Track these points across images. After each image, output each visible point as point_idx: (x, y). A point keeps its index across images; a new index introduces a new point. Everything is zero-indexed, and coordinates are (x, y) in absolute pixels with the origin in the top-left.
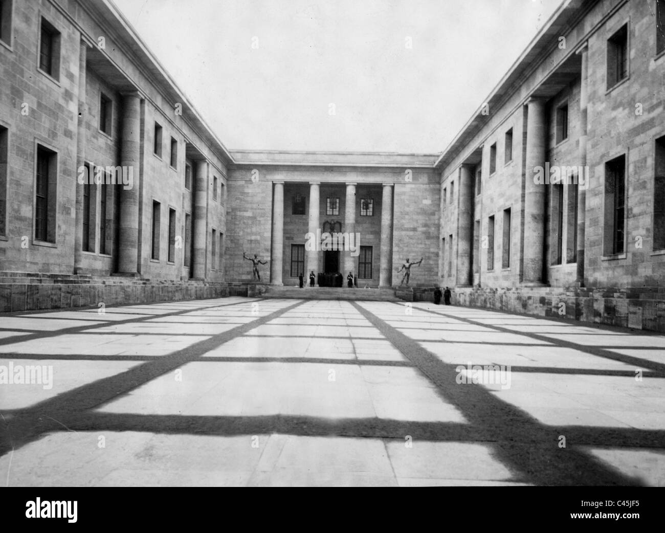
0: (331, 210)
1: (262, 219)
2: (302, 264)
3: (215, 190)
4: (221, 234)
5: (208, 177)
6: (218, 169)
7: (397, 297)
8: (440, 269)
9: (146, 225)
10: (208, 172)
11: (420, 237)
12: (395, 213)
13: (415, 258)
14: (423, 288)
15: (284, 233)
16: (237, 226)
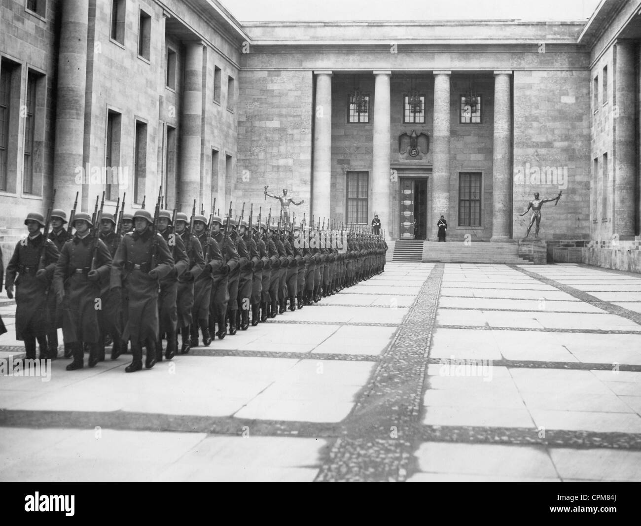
0: (412, 114)
1: (295, 131)
2: (365, 203)
3: (217, 88)
4: (229, 157)
5: (204, 68)
6: (222, 55)
7: (520, 256)
8: (591, 209)
9: (97, 148)
10: (205, 60)
11: (558, 157)
12: (515, 118)
13: (549, 191)
14: (566, 241)
15: (332, 154)
16: (255, 144)
